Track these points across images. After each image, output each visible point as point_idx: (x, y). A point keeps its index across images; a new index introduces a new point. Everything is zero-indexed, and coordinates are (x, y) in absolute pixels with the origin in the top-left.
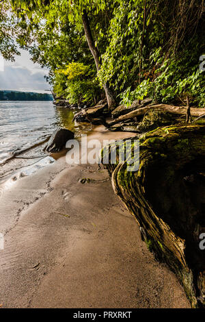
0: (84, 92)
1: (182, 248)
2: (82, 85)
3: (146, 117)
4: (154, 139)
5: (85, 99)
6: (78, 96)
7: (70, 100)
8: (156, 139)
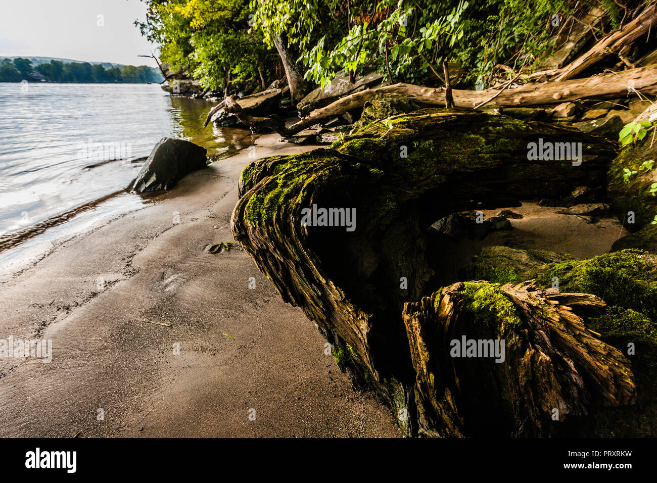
0: (232, 60)
1: (365, 332)
2: (227, 44)
3: (367, 110)
4: (361, 141)
5: (236, 75)
6: (222, 71)
7: (204, 80)
8: (366, 142)
